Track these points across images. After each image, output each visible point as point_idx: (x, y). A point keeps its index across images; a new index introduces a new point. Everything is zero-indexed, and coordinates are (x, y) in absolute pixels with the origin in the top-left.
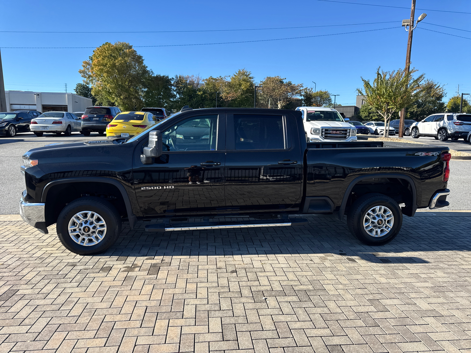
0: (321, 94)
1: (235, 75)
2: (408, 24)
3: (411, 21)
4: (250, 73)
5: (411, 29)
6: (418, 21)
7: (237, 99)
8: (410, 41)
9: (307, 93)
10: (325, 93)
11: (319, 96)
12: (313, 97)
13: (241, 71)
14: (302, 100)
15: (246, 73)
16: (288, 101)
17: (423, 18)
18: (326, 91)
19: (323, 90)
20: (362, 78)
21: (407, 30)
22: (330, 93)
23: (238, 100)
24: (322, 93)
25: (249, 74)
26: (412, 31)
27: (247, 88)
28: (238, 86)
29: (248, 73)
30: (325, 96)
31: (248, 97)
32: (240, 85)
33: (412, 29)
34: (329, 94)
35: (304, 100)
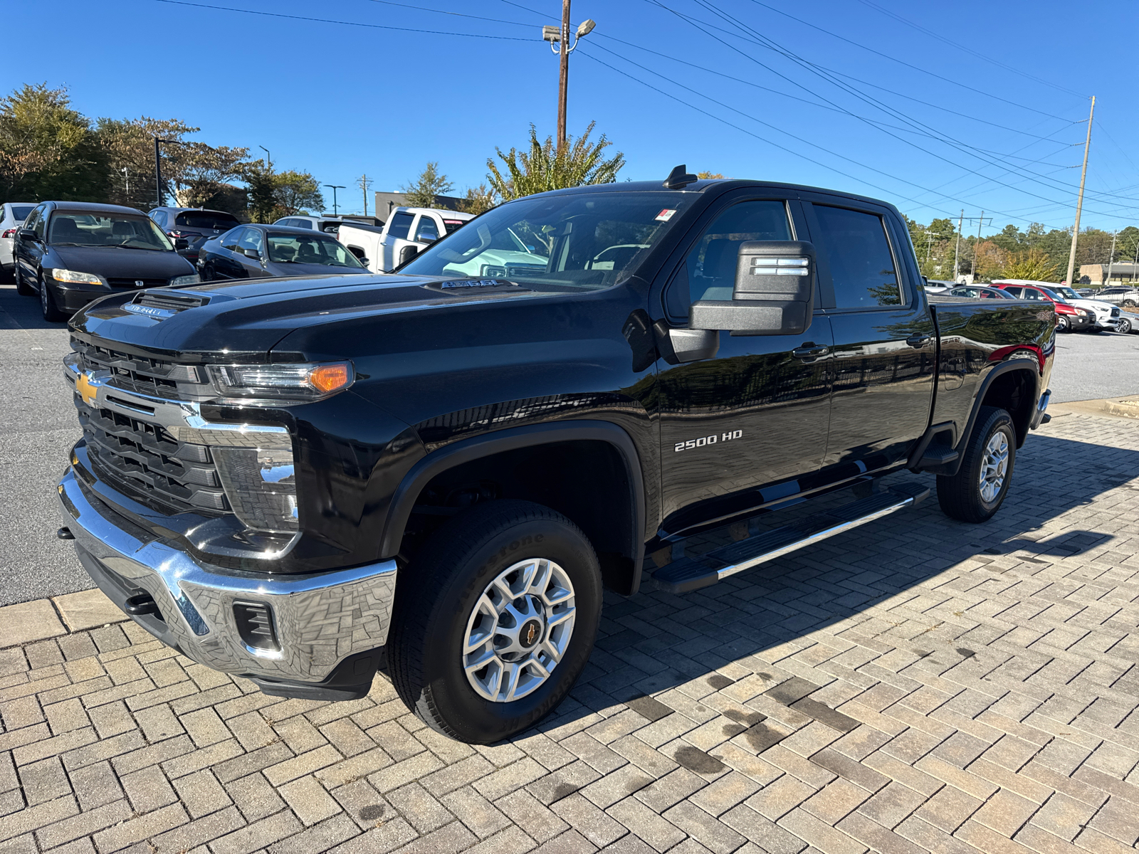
0: (294, 179)
1: (12, 100)
2: (558, 37)
3: (565, 32)
4: (67, 99)
5: (565, 49)
6: (580, 35)
7: (48, 172)
8: (564, 76)
9: (259, 175)
10: (306, 178)
11: (291, 185)
12: (276, 187)
13: (35, 89)
14: (246, 191)
15: (51, 99)
16: (210, 190)
17: (590, 29)
18: (308, 174)
19: (300, 172)
20: (497, 149)
21: (556, 52)
22: (317, 180)
23: (51, 177)
24: (298, 179)
25: (62, 103)
26: (567, 55)
27: (79, 144)
28: (45, 134)
29: (59, 99)
30: (305, 187)
31: (84, 168)
32: (53, 131)
33: (567, 50)
34: (315, 182)
35: (253, 192)
